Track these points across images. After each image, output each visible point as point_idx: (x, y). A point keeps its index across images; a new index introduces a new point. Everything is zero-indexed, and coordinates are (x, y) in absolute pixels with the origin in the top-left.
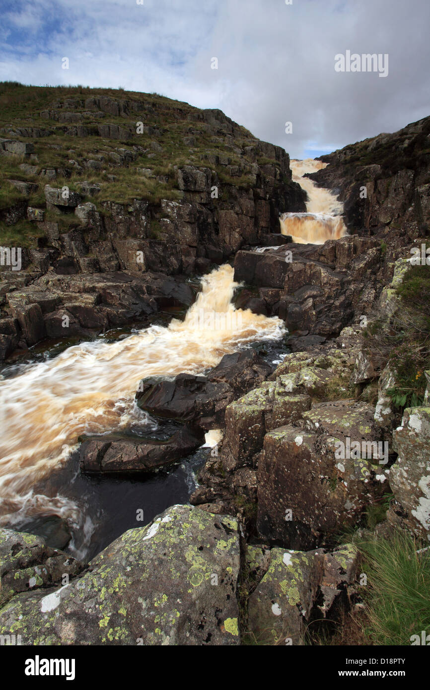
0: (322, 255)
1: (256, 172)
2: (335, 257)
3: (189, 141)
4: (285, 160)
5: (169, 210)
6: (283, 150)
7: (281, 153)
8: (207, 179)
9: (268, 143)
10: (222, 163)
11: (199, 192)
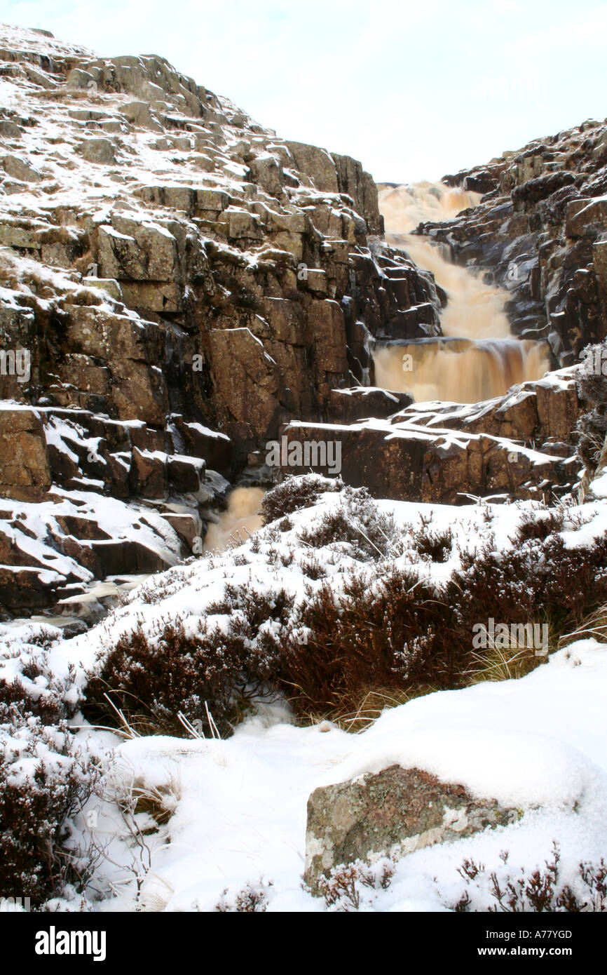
0: (505, 421)
1: (302, 228)
2: (538, 422)
3: (100, 151)
4: (364, 189)
5: (87, 331)
6: (357, 166)
7: (350, 173)
8: (178, 252)
9: (314, 148)
10: (207, 206)
11: (157, 283)
